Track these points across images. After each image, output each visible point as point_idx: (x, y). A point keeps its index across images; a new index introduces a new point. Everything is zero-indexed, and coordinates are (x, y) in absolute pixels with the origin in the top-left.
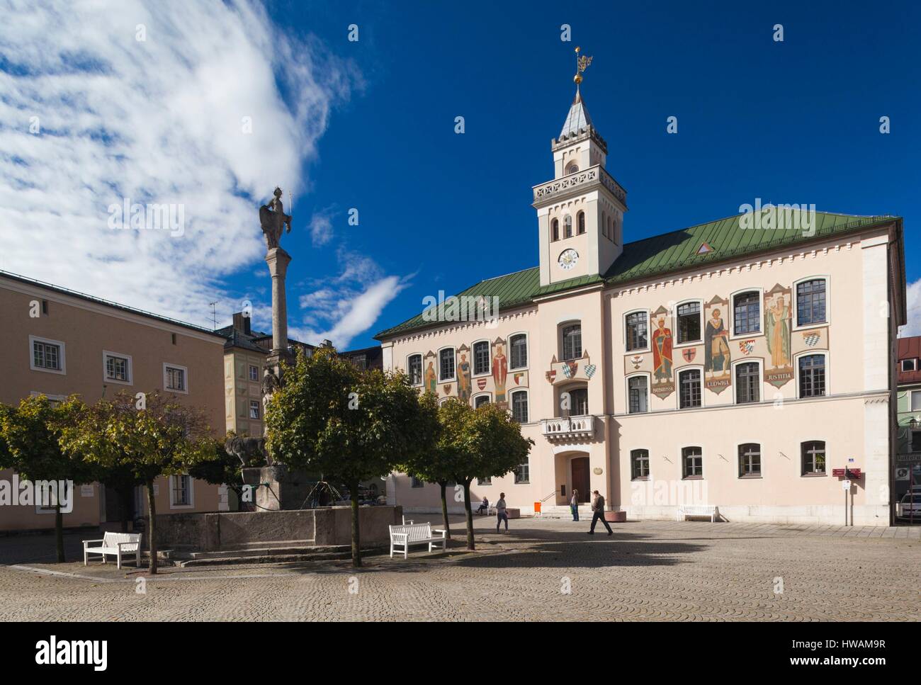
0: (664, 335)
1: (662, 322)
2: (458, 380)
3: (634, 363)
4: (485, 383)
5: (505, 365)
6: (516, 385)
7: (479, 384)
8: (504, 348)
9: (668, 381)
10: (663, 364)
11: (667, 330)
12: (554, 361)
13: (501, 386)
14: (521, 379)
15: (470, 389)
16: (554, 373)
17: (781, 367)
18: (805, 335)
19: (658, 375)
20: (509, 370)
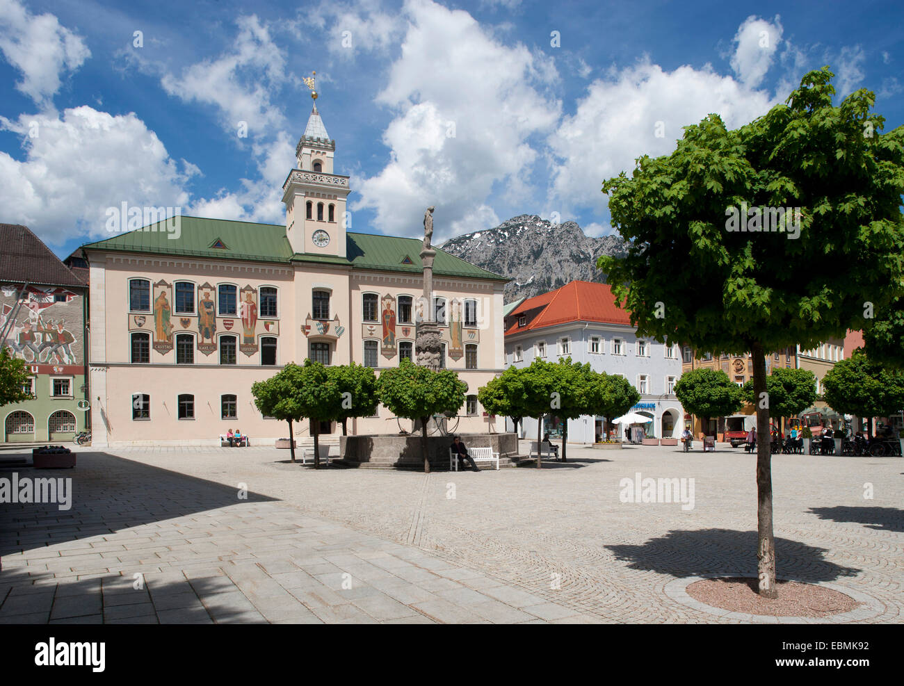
0: (389, 314)
1: (389, 305)
2: (199, 316)
3: (370, 330)
4: (232, 324)
5: (254, 311)
6: (266, 331)
7: (224, 324)
8: (254, 295)
9: (392, 347)
10: (389, 335)
11: (392, 312)
12: (308, 318)
13: (250, 330)
14: (271, 327)
15: (214, 327)
16: (309, 327)
17: (457, 349)
18: (469, 332)
19: (386, 342)
20: (259, 316)
